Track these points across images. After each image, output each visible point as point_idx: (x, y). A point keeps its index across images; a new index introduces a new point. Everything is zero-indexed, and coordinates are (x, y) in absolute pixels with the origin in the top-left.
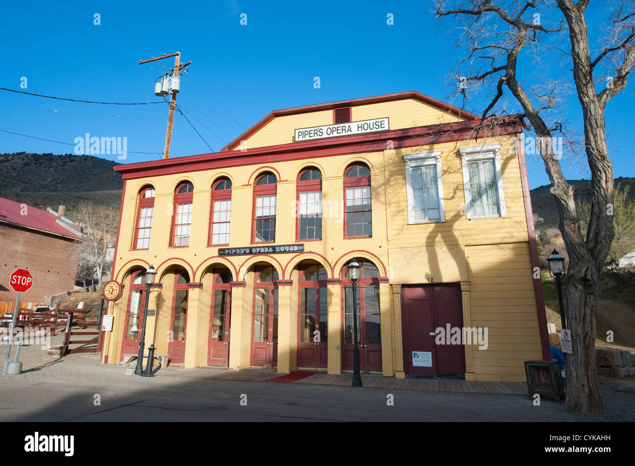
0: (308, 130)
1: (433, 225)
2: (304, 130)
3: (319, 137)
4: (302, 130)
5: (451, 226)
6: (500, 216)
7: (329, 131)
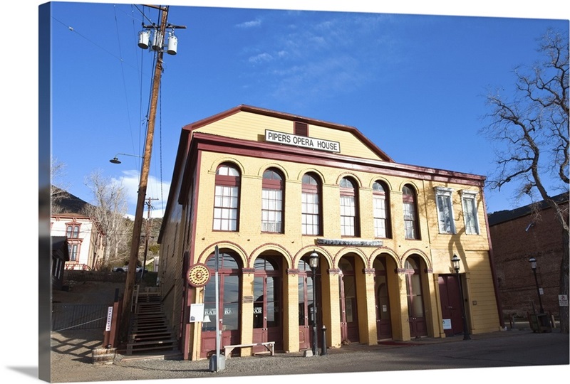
0: (278, 133)
1: (451, 236)
2: (274, 133)
3: (287, 143)
4: (272, 132)
5: (459, 237)
6: (478, 234)
7: (295, 140)
